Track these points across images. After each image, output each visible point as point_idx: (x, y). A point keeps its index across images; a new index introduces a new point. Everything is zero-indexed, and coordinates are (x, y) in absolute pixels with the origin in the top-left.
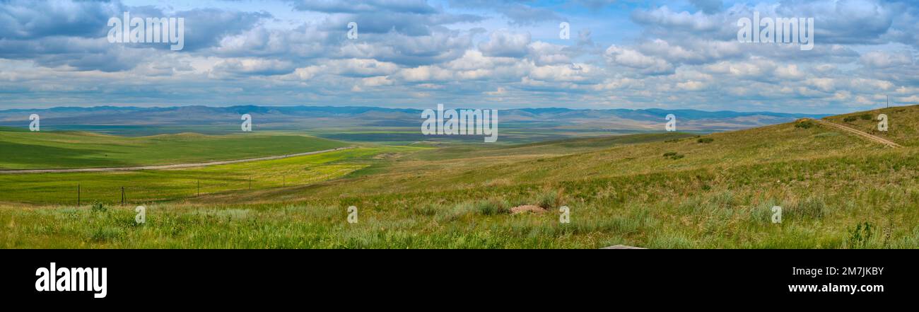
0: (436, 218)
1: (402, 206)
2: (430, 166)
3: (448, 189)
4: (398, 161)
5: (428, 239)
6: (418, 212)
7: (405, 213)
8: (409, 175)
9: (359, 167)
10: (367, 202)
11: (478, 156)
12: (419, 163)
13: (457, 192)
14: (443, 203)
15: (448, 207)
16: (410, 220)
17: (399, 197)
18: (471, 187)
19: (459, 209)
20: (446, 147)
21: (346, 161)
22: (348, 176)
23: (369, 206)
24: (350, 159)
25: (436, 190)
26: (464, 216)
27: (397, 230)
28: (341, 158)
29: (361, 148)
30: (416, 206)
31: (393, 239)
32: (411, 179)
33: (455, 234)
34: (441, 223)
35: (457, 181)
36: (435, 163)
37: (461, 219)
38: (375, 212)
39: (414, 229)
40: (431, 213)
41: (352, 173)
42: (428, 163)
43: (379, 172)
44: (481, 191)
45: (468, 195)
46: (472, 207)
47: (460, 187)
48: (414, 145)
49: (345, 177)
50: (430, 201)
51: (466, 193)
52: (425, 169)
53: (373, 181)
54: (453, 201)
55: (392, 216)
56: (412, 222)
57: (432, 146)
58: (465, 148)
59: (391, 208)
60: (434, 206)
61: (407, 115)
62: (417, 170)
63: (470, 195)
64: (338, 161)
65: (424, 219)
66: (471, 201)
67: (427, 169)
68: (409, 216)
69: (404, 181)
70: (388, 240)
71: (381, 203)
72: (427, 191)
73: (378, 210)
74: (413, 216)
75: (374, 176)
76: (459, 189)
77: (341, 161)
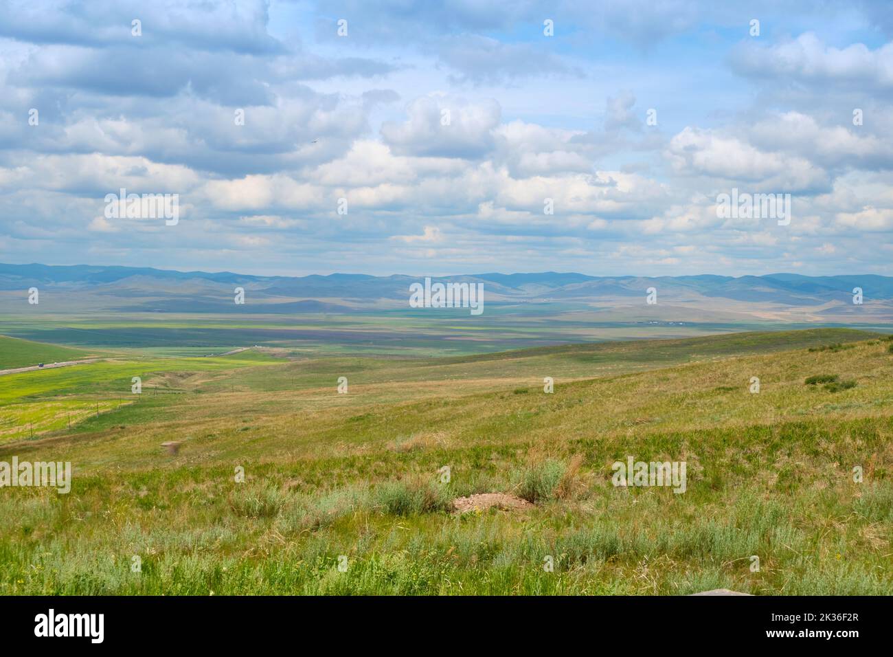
0: (280, 523)
1: (203, 495)
2: (271, 403)
3: (308, 456)
4: (198, 391)
5: (258, 572)
6: (240, 511)
7: (209, 514)
8: (222, 425)
9: (106, 406)
10: (120, 488)
11: (381, 380)
12: (246, 397)
13: (331, 463)
14: (297, 488)
15: (307, 499)
16: (218, 529)
17: (196, 476)
18: (361, 451)
19: (331, 502)
20: (307, 360)
21: (77, 391)
22: (79, 427)
23: (124, 496)
24: (84, 387)
25: (284, 459)
26: (347, 518)
27: (187, 552)
28: (63, 384)
29: (112, 362)
30: (234, 496)
31: (177, 575)
32: (227, 433)
33: (319, 560)
34: (289, 535)
35: (330, 438)
36: (282, 396)
37: (340, 526)
38: (137, 512)
39: (226, 549)
40: (268, 513)
41: (90, 420)
42: (265, 397)
43: (153, 417)
44: (385, 460)
45: (356, 468)
46: (364, 499)
47: (338, 451)
48: (233, 356)
49: (71, 429)
50: (266, 482)
51: (352, 466)
52: (258, 410)
53: (137, 441)
54: (319, 484)
55: (180, 519)
56: (224, 534)
57: (274, 357)
58: (351, 361)
59: (176, 502)
60: (274, 494)
61: (215, 285)
62: (241, 412)
63: (362, 471)
64: (56, 393)
65: (254, 525)
66: (364, 483)
67: (264, 412)
68: (218, 520)
69: (211, 437)
70: (165, 576)
71: (154, 490)
72: (262, 461)
73: (146, 505)
74: (228, 518)
75: (141, 426)
76: (336, 454)
77: (64, 392)
